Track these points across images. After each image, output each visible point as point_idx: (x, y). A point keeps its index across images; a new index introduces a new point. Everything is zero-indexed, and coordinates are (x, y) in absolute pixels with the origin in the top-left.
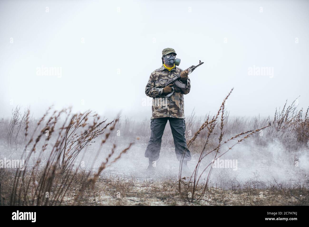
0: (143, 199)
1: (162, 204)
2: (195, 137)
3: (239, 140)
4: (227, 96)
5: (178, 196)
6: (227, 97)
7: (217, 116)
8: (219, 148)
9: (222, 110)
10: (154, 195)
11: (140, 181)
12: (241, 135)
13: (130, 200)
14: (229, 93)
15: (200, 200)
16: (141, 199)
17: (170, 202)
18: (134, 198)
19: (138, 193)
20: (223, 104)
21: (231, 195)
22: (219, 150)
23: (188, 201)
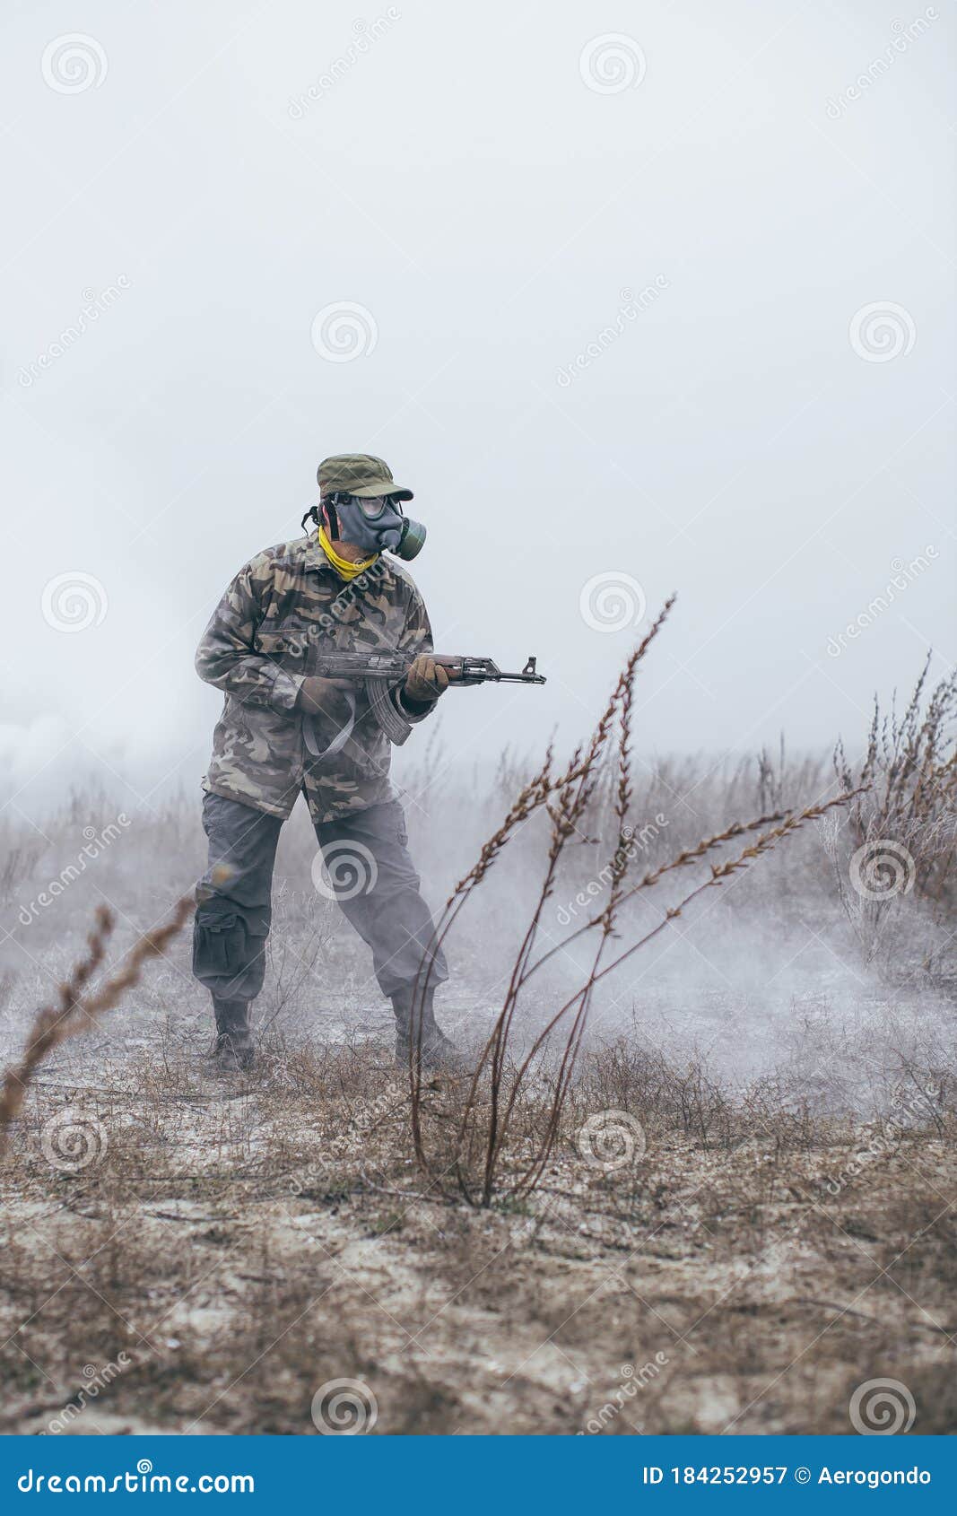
0: (224, 1205)
1: (332, 1226)
2: (482, 864)
3: (718, 869)
4: (642, 641)
5: (407, 1181)
6: (645, 643)
7: (595, 746)
8: (614, 912)
9: (619, 715)
10: (278, 1180)
11: (196, 1116)
12: (726, 837)
13: (160, 1215)
14: (655, 626)
15: (529, 1193)
16: (218, 1207)
17: (369, 1211)
18: (179, 1202)
19: (194, 1179)
20: (626, 682)
21: (681, 1155)
22: (613, 926)
23: (464, 1201)
